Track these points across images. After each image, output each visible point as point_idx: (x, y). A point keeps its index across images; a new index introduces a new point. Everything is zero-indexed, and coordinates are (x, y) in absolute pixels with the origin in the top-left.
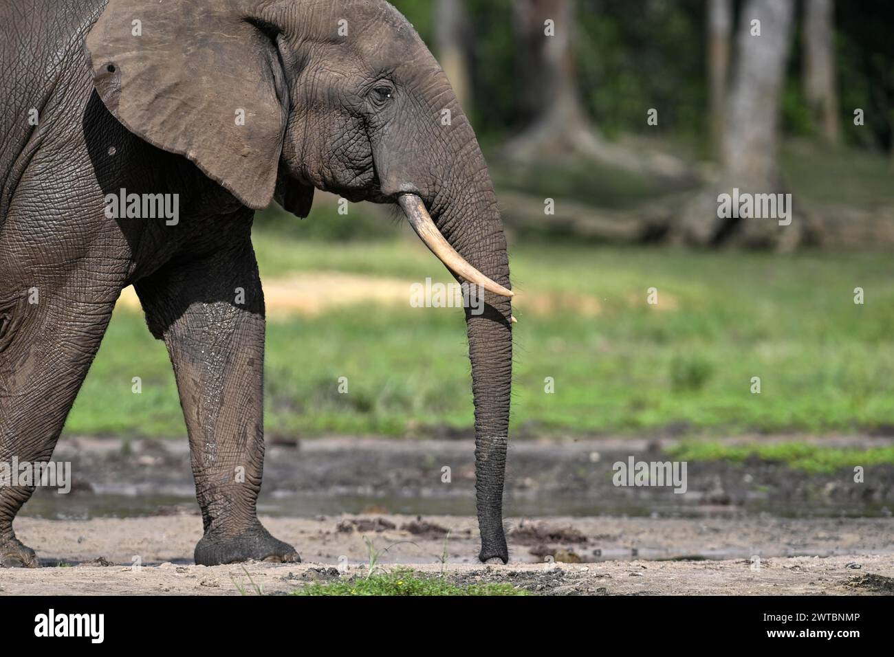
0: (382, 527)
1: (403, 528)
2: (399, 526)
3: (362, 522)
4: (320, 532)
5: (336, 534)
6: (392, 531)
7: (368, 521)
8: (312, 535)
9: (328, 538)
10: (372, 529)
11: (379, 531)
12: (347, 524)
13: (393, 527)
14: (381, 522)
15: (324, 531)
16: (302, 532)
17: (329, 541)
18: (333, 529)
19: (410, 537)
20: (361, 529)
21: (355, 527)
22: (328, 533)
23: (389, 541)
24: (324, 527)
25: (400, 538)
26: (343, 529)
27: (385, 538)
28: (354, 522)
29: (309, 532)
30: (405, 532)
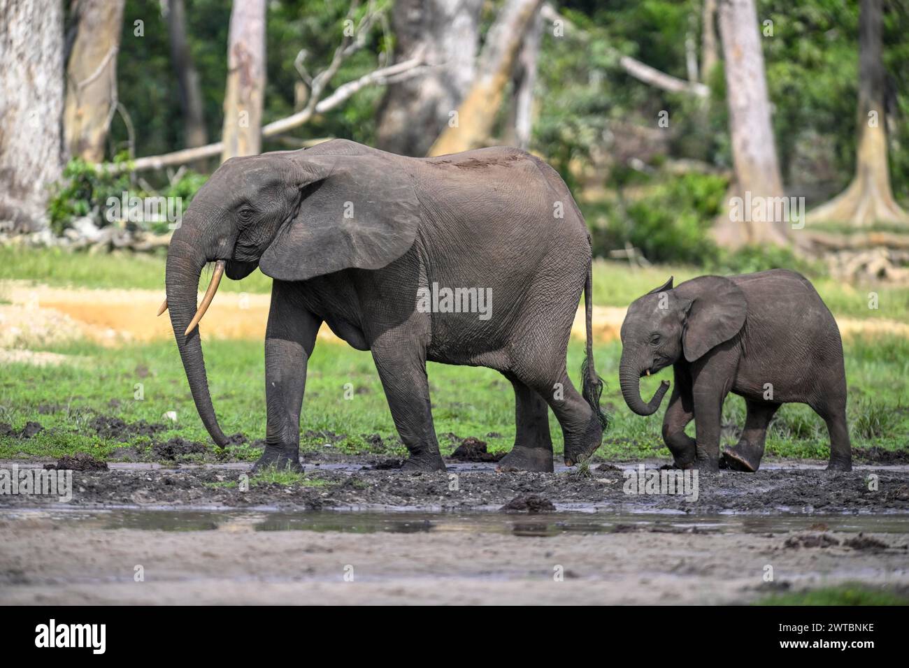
0: (826, 543)
1: (846, 544)
2: (842, 542)
3: (808, 538)
4: (769, 547)
5: (784, 549)
6: (836, 547)
7: (814, 538)
8: (761, 550)
9: (777, 553)
10: (817, 545)
11: (823, 547)
12: (795, 539)
13: (837, 543)
14: (825, 538)
15: (774, 546)
16: (752, 548)
17: (778, 556)
18: (782, 545)
19: (852, 552)
20: (807, 545)
21: (801, 543)
22: (776, 549)
23: (834, 556)
24: (772, 543)
25: (843, 553)
26: (790, 544)
27: (828, 554)
28: (801, 538)
29: (759, 548)
30: (847, 548)
